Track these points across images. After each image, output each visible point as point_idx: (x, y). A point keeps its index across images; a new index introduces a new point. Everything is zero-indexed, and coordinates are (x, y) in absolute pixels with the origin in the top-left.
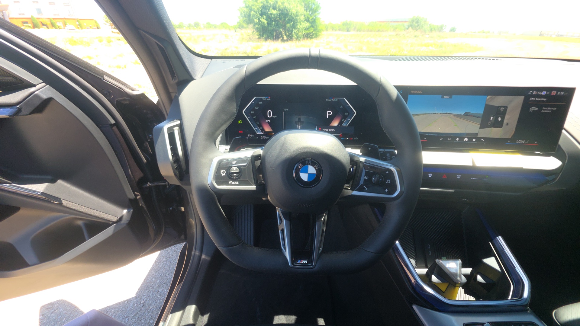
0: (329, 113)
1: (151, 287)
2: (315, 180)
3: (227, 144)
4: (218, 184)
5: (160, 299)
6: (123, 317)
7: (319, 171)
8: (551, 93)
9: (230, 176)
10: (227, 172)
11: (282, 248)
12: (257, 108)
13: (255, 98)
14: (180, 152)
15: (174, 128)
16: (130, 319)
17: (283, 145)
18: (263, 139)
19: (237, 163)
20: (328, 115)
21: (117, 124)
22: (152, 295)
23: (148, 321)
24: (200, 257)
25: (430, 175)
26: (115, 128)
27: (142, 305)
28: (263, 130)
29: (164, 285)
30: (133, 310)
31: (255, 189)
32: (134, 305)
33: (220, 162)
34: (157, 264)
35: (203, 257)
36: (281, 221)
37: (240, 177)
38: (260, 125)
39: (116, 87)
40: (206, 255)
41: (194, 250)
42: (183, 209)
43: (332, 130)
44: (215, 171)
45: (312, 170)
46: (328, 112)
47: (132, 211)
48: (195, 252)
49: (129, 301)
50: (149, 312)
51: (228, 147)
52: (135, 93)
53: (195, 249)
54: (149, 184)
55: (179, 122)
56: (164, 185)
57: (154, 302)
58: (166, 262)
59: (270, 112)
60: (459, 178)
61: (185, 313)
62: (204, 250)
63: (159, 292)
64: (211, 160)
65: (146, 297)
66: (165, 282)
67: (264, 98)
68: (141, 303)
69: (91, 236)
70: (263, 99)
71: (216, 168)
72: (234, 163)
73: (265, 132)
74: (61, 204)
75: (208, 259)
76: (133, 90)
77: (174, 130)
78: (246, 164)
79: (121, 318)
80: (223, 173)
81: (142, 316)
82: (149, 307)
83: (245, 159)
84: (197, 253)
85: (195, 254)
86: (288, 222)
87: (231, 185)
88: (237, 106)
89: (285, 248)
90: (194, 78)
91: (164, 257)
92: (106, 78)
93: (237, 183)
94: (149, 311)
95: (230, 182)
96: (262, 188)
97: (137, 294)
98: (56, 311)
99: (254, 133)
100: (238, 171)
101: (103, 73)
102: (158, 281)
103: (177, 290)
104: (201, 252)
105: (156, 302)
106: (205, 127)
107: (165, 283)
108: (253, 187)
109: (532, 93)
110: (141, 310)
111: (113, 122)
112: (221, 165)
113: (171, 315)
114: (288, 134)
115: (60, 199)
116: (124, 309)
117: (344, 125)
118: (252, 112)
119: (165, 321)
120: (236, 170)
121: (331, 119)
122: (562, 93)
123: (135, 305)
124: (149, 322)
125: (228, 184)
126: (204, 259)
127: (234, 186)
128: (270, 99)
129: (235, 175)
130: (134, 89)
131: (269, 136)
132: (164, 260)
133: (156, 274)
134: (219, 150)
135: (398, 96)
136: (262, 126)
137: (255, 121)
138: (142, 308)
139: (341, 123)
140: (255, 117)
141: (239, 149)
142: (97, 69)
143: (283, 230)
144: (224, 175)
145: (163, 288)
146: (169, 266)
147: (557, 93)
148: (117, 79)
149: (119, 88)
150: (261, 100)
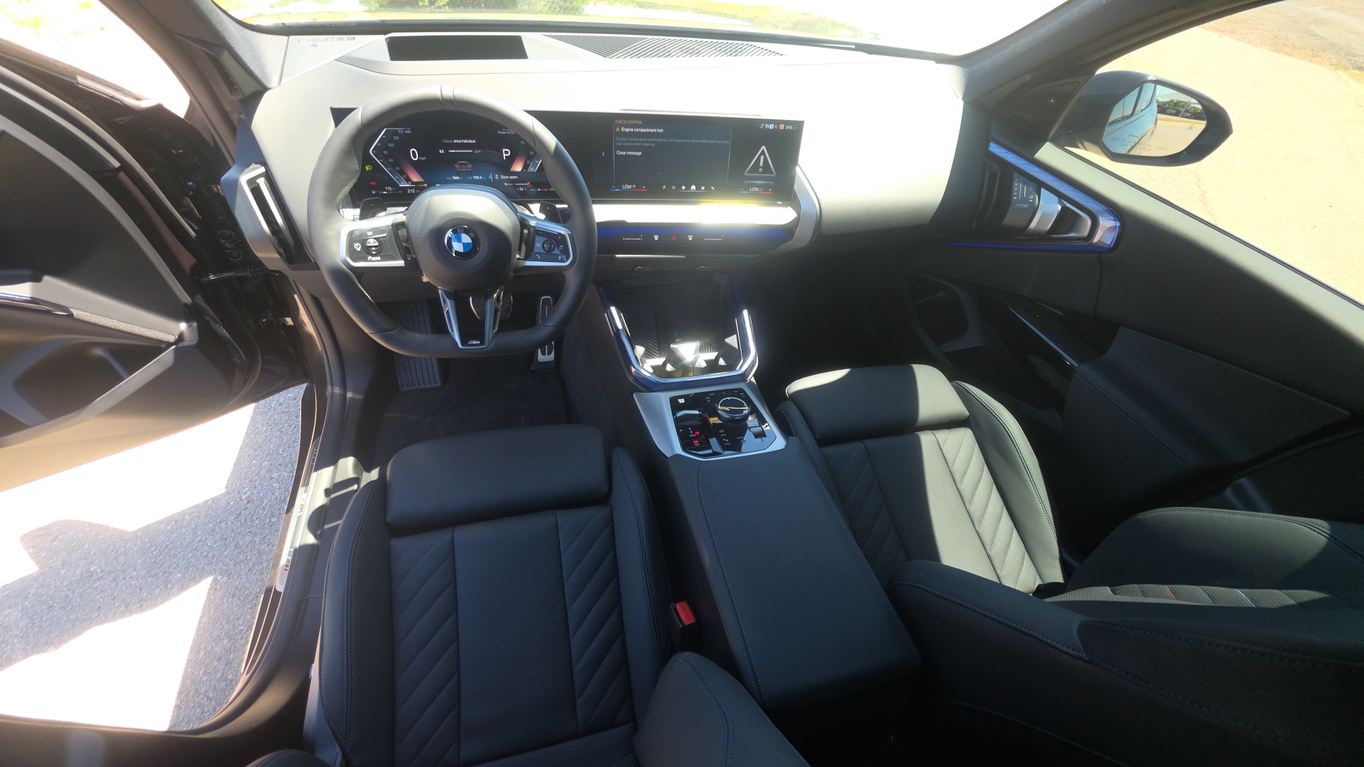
0: (506, 153)
1: (254, 474)
2: (470, 252)
3: (355, 206)
4: (354, 260)
5: (279, 488)
6: (214, 523)
7: (475, 240)
8: (778, 127)
9: (367, 251)
10: (362, 246)
11: (450, 330)
12: (392, 145)
13: (385, 130)
14: (279, 220)
15: (258, 181)
16: (230, 524)
17: (428, 211)
18: (411, 193)
19: (374, 234)
20: (505, 155)
21: (125, 166)
22: (260, 484)
23: (268, 520)
24: (344, 396)
25: (656, 238)
26: (122, 175)
27: (245, 502)
28: (408, 180)
29: (279, 467)
30: (229, 512)
31: (404, 265)
32: (229, 503)
33: (351, 234)
34: (253, 437)
35: (349, 395)
36: (445, 302)
37: (381, 250)
38: (402, 173)
39: (105, 96)
40: (354, 391)
41: (329, 387)
42: (289, 321)
43: (514, 177)
44: (347, 245)
45: (466, 239)
46: (504, 150)
47: (195, 324)
48: (332, 390)
49: (215, 500)
50: (264, 509)
51: (357, 211)
52: (144, 104)
53: (332, 385)
54: (212, 277)
55: (262, 170)
56: (241, 277)
57: (268, 493)
58: (272, 432)
59: (413, 152)
60: (690, 239)
61: (338, 468)
62: (349, 385)
63: (272, 478)
64: (339, 233)
65: (249, 490)
66: (279, 463)
67: (400, 130)
68: (242, 499)
69: (131, 371)
70: (399, 132)
71: (347, 242)
72: (369, 234)
73: (413, 183)
74: (71, 315)
75: (359, 397)
76: (138, 99)
77: (258, 184)
78: (385, 235)
79: (211, 525)
80: (358, 247)
81: (253, 515)
82: (263, 502)
83: (383, 229)
84: (337, 391)
85: (333, 394)
86: (453, 302)
87: (371, 261)
88: (358, 161)
89: (452, 330)
90: (269, 85)
91: (262, 424)
92: (81, 80)
93: (379, 258)
94: (264, 507)
95: (370, 258)
96: (414, 265)
97: (227, 487)
98: (60, 537)
99: (395, 185)
100: (377, 244)
101: (74, 72)
102: (266, 463)
103: (315, 447)
104: (344, 388)
105: (273, 494)
106: (320, 191)
107: (280, 465)
108: (401, 263)
109: (764, 126)
110: (246, 509)
111: (116, 164)
112: (352, 238)
113: (315, 473)
114: (433, 195)
115: (66, 307)
116: (210, 512)
117: (531, 169)
118: (385, 152)
119: (307, 484)
120: (374, 243)
121: (511, 160)
122: (790, 127)
123: (232, 503)
124: (270, 521)
125: (366, 260)
126: (351, 398)
127: (375, 262)
128: (410, 132)
129: (373, 249)
130: (140, 97)
131: (420, 189)
132: (265, 428)
133: (257, 453)
134: (346, 217)
135: (557, 147)
136: (405, 174)
137: (393, 165)
138: (248, 505)
139: (526, 167)
140: (391, 160)
141: (373, 215)
142: (59, 65)
143: (448, 312)
144: (359, 249)
145: (280, 471)
146: (280, 437)
147: (785, 127)
148: (101, 79)
149: (111, 97)
150: (396, 133)
